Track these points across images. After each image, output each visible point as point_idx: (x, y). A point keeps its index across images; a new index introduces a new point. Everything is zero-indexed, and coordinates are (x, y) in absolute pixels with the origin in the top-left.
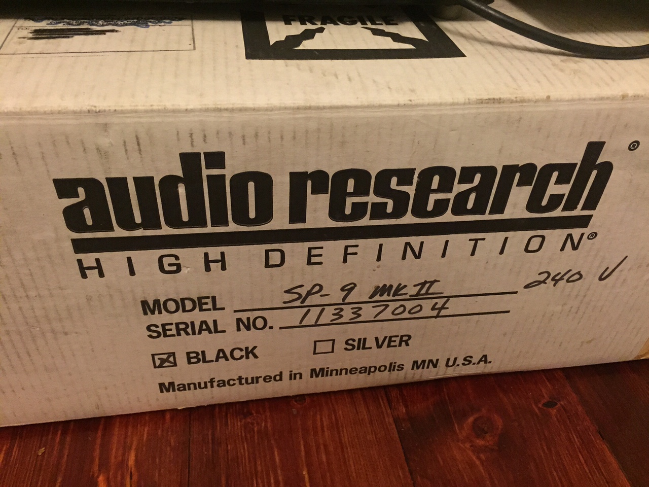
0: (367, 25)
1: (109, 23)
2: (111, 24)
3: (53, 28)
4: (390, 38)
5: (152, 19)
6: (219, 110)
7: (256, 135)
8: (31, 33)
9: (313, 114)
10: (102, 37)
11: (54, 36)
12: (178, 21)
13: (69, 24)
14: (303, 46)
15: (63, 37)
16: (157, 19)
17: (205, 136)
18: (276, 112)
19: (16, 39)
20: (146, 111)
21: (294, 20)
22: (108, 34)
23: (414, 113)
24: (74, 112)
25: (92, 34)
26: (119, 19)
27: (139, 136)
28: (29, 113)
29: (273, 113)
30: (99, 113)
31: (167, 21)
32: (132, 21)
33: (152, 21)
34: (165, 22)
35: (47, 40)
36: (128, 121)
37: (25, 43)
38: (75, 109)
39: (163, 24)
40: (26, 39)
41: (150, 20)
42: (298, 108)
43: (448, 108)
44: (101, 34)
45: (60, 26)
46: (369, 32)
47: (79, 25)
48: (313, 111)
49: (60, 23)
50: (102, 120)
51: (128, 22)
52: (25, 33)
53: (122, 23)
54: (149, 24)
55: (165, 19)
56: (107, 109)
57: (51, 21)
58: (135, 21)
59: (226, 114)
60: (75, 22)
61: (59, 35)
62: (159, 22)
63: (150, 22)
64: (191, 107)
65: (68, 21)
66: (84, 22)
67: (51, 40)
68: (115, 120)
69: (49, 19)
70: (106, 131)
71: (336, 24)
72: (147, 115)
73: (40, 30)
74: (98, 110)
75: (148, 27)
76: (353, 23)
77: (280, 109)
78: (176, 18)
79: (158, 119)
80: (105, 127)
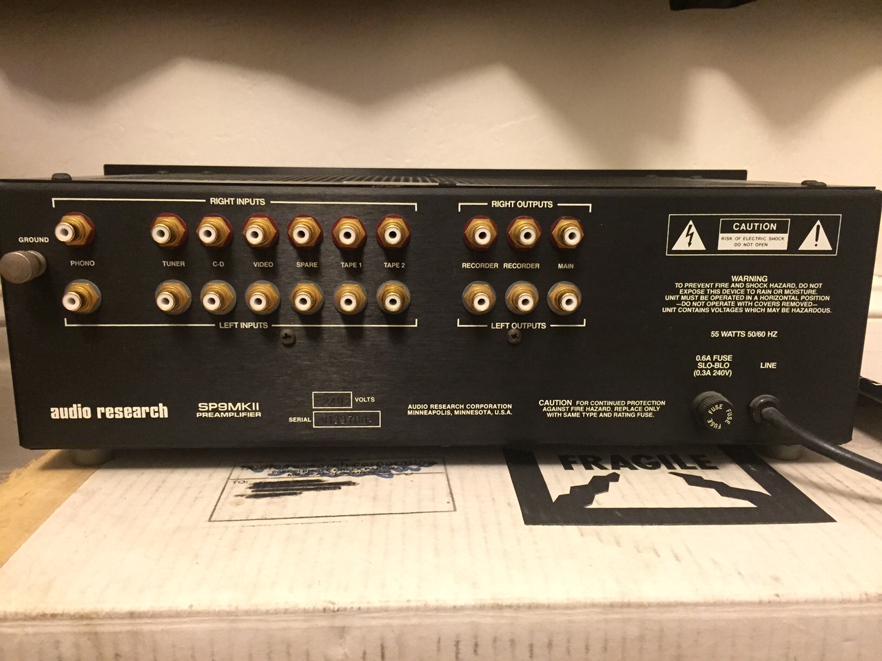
0: (675, 469)
1: (343, 471)
2: (346, 473)
3: (276, 480)
4: (713, 491)
5: (395, 464)
6: (499, 607)
7: (550, 645)
8: (250, 488)
9: (634, 614)
10: (336, 492)
11: (278, 492)
12: (426, 466)
13: (295, 474)
14: (598, 502)
15: (290, 494)
16: (401, 465)
17: (476, 645)
18: (579, 611)
19: (232, 498)
20: (400, 610)
21: (575, 463)
22: (343, 487)
23: (784, 614)
24: (305, 612)
25: (324, 489)
26: (354, 466)
27: (385, 645)
28: (247, 613)
29: (574, 611)
30: (336, 612)
31: (414, 467)
32: (371, 468)
33: (396, 467)
34: (412, 469)
35: (269, 499)
36: (373, 623)
37: (243, 504)
38: (307, 607)
39: (409, 472)
40: (244, 498)
41: (393, 466)
42: (612, 606)
43: (836, 606)
44: (335, 489)
45: (285, 477)
46: (681, 480)
47: (307, 475)
48: (634, 610)
49: (284, 472)
50: (338, 622)
51: (366, 469)
52: (243, 488)
53: (359, 471)
54: (393, 472)
55: (411, 464)
56: (349, 606)
57: (273, 470)
58: (375, 467)
59: (507, 613)
60: (302, 470)
61: (283, 490)
62: (405, 469)
63: (393, 469)
64: (460, 603)
65: (294, 469)
66: (313, 471)
67: (276, 499)
68: (357, 622)
69: (271, 467)
70: (342, 637)
71: (633, 468)
72: (401, 615)
73: (261, 483)
74: (336, 609)
75: (392, 477)
76: (656, 466)
77: (585, 606)
78: (425, 463)
79: (414, 621)
80: (342, 631)
